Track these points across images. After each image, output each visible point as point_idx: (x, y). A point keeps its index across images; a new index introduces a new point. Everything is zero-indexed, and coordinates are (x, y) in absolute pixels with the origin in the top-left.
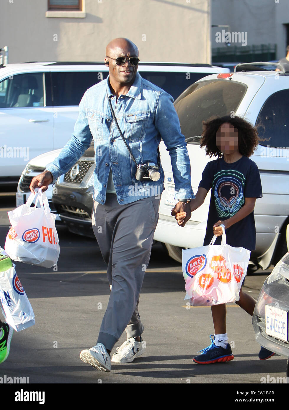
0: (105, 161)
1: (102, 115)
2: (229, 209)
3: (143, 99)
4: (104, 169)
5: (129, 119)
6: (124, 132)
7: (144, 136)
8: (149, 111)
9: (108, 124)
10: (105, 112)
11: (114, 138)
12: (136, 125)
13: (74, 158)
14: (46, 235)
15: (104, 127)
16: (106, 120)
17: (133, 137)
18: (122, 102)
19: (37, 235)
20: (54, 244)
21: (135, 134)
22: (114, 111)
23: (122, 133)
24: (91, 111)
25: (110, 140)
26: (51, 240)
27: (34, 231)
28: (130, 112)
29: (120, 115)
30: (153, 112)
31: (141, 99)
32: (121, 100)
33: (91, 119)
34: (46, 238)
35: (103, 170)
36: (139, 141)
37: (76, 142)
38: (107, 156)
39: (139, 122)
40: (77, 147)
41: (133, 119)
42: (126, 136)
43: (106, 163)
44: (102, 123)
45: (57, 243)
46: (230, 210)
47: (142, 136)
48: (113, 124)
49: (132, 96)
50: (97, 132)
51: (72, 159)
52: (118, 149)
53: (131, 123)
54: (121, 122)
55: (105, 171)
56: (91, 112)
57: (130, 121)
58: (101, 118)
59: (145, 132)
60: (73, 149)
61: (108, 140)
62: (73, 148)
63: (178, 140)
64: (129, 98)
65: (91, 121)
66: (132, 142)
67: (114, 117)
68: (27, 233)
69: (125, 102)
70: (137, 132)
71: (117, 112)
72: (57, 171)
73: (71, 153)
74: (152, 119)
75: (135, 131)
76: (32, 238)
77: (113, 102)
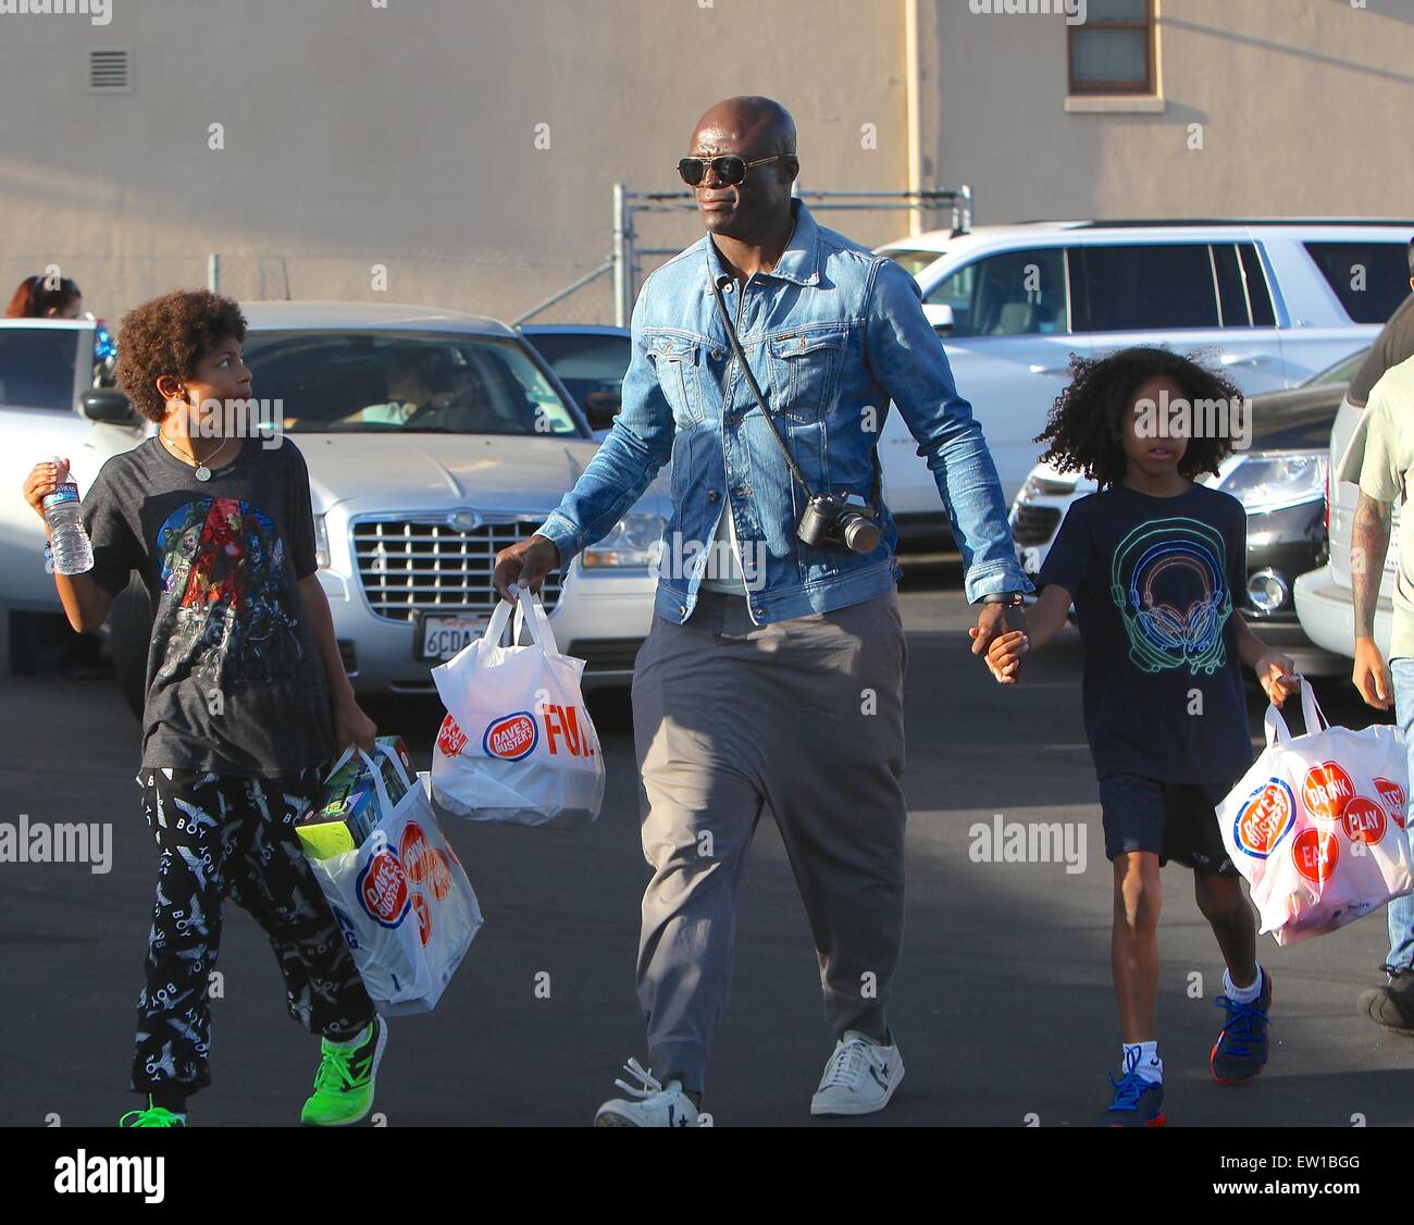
0: (707, 483)
1: (697, 338)
2: (1185, 642)
3: (824, 284)
4: (702, 513)
5: (783, 348)
6: (769, 392)
7: (835, 404)
8: (846, 319)
9: (717, 367)
10: (705, 330)
11: (738, 409)
12: (806, 365)
13: (623, 493)
14: (557, 730)
15: (703, 375)
16: (709, 355)
17: (797, 404)
18: (759, 297)
19: (527, 734)
20: (586, 754)
21: (803, 395)
22: (735, 324)
23: (763, 393)
24: (661, 333)
25: (725, 419)
26: (574, 745)
27: (517, 721)
28: (784, 328)
29: (752, 337)
30: (860, 321)
31: (817, 286)
32: (754, 289)
33: (663, 357)
34: (560, 738)
35: (698, 516)
36: (816, 421)
37: (627, 439)
38: (712, 468)
39: (814, 355)
40: (632, 455)
41: (794, 347)
42: (776, 402)
43: (711, 492)
44: (697, 364)
45: (592, 752)
46: (1187, 646)
47: (828, 405)
48: (734, 367)
49: (792, 277)
50: (682, 394)
51: (619, 496)
52: (750, 446)
53: (788, 359)
54: (758, 359)
55: (704, 517)
56: (663, 336)
57: (785, 354)
58: (693, 349)
59: (835, 390)
60: (620, 463)
61: (717, 417)
62: (620, 459)
63: (952, 412)
64: (780, 282)
65: (663, 362)
66: (795, 424)
67: (733, 345)
68: (498, 730)
69: (769, 298)
70: (810, 389)
71: (744, 329)
72: (571, 533)
73: (613, 475)
74: (858, 348)
75: (803, 387)
76: (513, 743)
77: (730, 298)
